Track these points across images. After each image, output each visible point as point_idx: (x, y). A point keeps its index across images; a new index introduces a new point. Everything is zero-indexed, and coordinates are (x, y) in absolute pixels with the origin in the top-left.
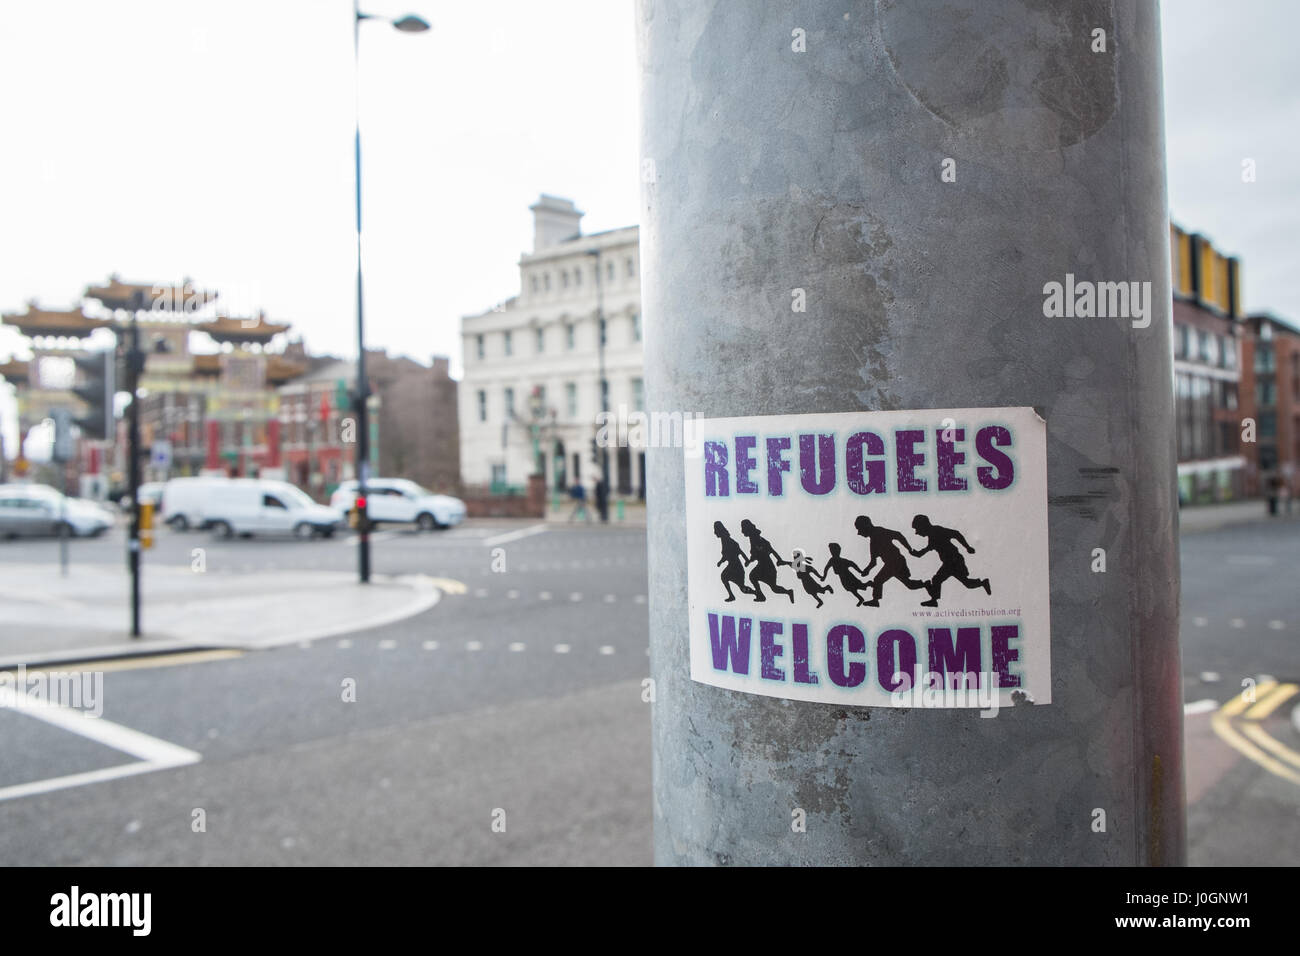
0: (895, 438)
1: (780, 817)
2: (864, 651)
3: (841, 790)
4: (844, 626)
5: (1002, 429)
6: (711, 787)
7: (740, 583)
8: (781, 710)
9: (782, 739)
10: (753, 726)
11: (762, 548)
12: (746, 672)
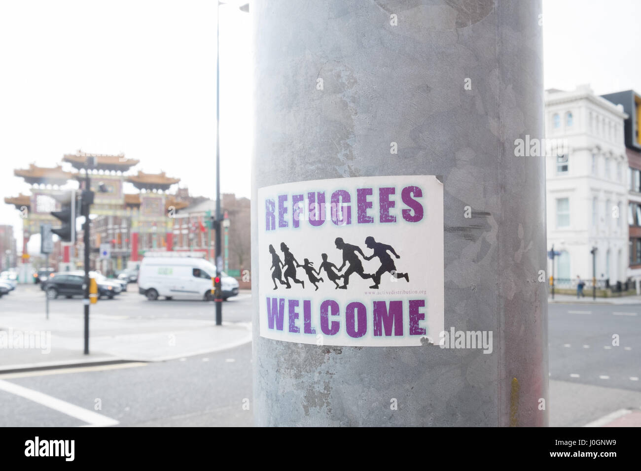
0: (356, 193)
1: (297, 411)
2: (339, 315)
3: (327, 394)
4: (329, 300)
5: (417, 188)
6: (268, 396)
7: (280, 279)
8: (298, 350)
9: (298, 366)
10: (285, 360)
11: (290, 258)
12: (282, 330)
